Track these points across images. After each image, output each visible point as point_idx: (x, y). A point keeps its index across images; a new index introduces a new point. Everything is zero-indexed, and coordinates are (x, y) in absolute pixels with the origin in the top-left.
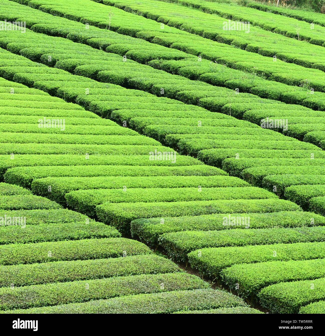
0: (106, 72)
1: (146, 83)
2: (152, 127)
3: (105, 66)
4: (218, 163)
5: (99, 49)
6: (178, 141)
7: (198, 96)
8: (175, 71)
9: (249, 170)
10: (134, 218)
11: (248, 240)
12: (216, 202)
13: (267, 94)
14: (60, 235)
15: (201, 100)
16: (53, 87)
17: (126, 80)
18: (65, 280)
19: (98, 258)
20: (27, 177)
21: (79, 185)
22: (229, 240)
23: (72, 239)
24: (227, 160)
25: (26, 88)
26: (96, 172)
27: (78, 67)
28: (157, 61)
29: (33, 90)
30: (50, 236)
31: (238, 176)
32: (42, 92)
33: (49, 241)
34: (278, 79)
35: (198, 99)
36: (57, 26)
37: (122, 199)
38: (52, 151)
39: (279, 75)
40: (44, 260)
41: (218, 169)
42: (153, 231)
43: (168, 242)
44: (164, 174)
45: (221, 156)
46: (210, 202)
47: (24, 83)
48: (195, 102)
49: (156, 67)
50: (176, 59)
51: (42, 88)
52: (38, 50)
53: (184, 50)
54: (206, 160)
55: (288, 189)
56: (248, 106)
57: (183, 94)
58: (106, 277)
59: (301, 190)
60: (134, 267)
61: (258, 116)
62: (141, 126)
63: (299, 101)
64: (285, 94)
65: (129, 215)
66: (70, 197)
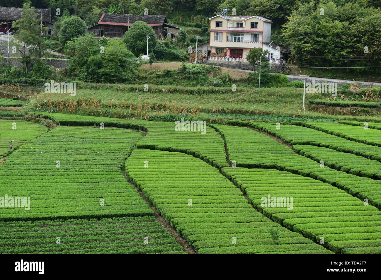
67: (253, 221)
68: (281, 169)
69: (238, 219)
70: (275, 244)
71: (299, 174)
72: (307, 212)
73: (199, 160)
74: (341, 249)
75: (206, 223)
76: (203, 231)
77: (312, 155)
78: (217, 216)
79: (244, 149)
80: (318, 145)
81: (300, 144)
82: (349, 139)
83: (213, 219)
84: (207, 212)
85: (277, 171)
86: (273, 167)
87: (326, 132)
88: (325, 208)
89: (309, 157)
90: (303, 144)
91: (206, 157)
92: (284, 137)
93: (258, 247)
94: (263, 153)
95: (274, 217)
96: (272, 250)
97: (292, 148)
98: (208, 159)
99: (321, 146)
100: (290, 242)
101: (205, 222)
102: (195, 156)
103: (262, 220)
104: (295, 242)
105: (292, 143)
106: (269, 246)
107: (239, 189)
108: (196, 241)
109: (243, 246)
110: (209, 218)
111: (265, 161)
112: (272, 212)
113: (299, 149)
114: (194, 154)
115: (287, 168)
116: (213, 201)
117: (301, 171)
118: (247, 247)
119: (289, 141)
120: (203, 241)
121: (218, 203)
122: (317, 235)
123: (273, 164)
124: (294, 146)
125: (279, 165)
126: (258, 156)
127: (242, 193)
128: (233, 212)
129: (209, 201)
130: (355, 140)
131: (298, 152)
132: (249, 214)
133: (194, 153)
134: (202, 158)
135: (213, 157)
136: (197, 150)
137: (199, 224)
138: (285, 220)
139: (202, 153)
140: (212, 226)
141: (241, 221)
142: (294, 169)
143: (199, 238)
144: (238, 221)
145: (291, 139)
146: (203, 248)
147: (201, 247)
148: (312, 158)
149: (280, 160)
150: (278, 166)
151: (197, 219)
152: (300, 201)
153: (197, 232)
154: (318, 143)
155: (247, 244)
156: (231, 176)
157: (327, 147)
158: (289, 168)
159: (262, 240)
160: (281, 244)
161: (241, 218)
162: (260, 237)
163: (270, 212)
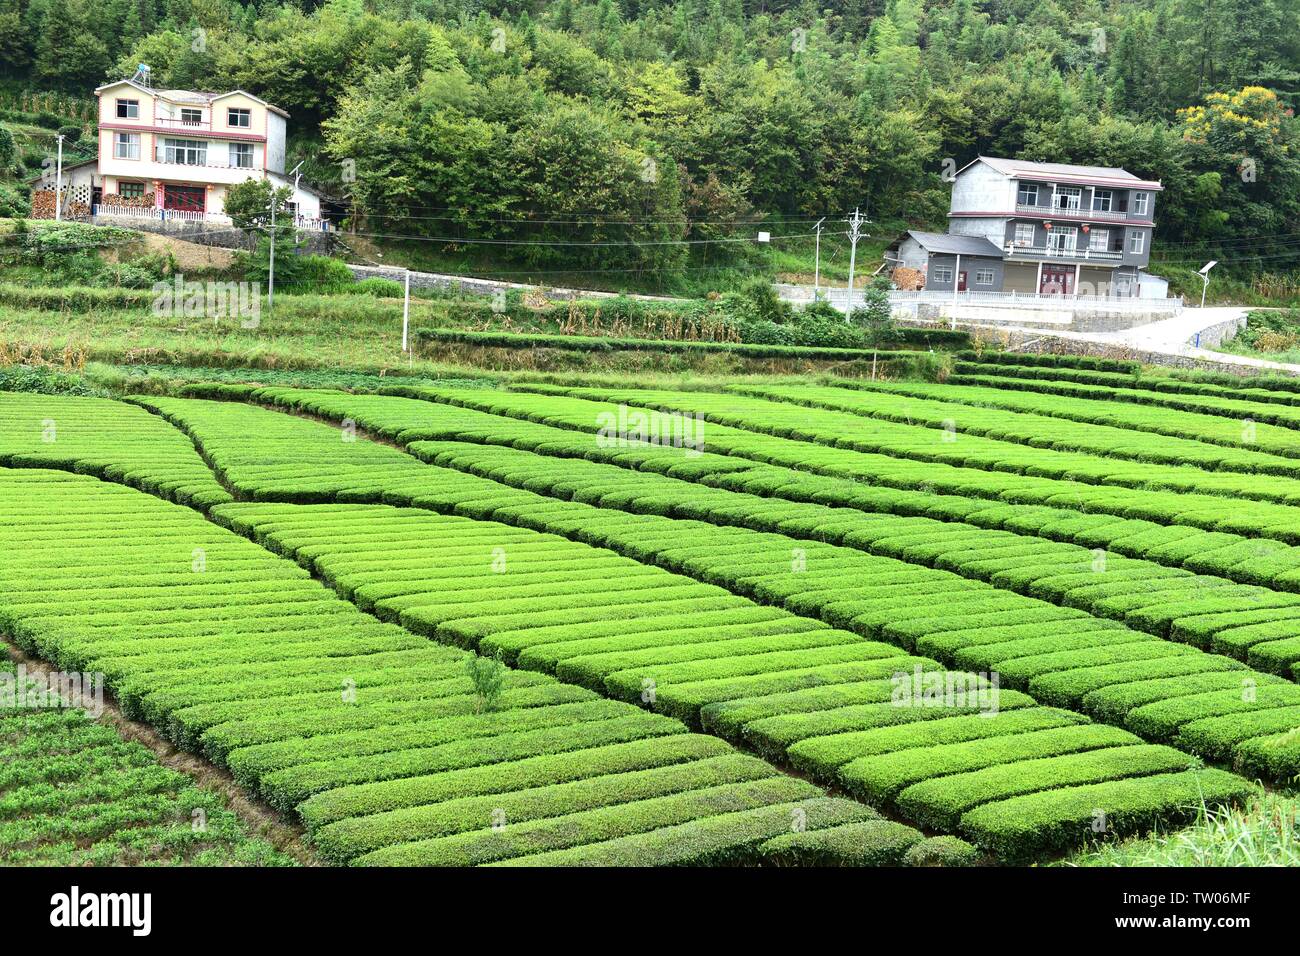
0: (643, 500)
1: (700, 509)
2: (715, 570)
3: (642, 492)
4: (815, 612)
5: (629, 468)
6: (754, 586)
7: (776, 519)
8: (739, 488)
9: (860, 619)
10: (704, 704)
11: (872, 720)
12: (819, 670)
13: (874, 506)
14: (603, 738)
15: (780, 524)
16: (572, 528)
17: (672, 507)
18: (617, 803)
19: (660, 766)
20: (548, 658)
21: (622, 664)
22: (843, 722)
23: (620, 741)
24: (827, 607)
25: (536, 535)
26: (644, 642)
27: (605, 497)
28: (711, 477)
29: (545, 535)
30: (589, 740)
31: (846, 627)
32: (558, 537)
33: (589, 747)
34: (886, 484)
35: (775, 523)
36: (569, 443)
37: (684, 677)
38: (580, 619)
39: (888, 477)
40: (584, 776)
41: (817, 621)
42: (734, 720)
43: (756, 733)
44: (740, 636)
45: (818, 602)
46: (810, 671)
47: (532, 528)
48: (772, 528)
49: (712, 484)
50: (738, 470)
51: (558, 532)
52: (548, 480)
53: (749, 456)
54: (797, 610)
55: (921, 640)
56: (848, 526)
57: (754, 519)
58: (674, 792)
59: (941, 640)
60: (712, 775)
61: (864, 540)
62: (700, 570)
63: (921, 511)
64: (899, 503)
65: (696, 699)
66: (612, 682)
67: (381, 647)
68: (402, 502)
69: (327, 645)
70: (488, 711)
71: (460, 514)
72: (539, 610)
73: (123, 488)
74: (697, 708)
75: (225, 668)
76: (224, 690)
77: (478, 466)
78: (255, 644)
79: (265, 453)
80: (482, 441)
81: (428, 438)
82: (556, 425)
83: (242, 652)
84: (211, 633)
85: (391, 509)
86: (376, 498)
87: (487, 410)
88: (588, 597)
89: (467, 470)
90: (437, 437)
91: (147, 479)
92: (376, 423)
93: (438, 725)
94: (327, 463)
95: (445, 631)
96: (487, 731)
97: (408, 451)
98: (157, 485)
99: (489, 444)
100: (529, 700)
101: (217, 661)
102: (104, 478)
103: (411, 643)
104: (546, 699)
105: (404, 437)
106: (470, 718)
107: (291, 562)
108: (210, 725)
109: (386, 727)
110: (230, 651)
111: (345, 484)
112: (435, 617)
113: (433, 452)
114: (100, 473)
115: (419, 499)
116: (221, 599)
117: (464, 505)
118: (401, 729)
119: (393, 432)
120: (234, 723)
121: (237, 604)
122: (606, 674)
123: (375, 489)
124: (413, 445)
125: (393, 492)
126: (317, 470)
127: (306, 573)
128: (303, 628)
129: (207, 599)
130: (574, 428)
131: (430, 460)
132: (358, 630)
133: (102, 469)
134: (134, 483)
135: (172, 477)
136: (109, 461)
137: (200, 670)
138: (487, 638)
139: (128, 467)
140: (250, 673)
141: (342, 652)
142: (444, 501)
143: (216, 717)
144: (332, 651)
145: (400, 426)
146: (244, 746)
147: (238, 742)
148: (478, 473)
149: (390, 480)
150: (390, 495)
151: (185, 656)
152: (501, 584)
153: (206, 697)
154: (478, 434)
155: (396, 718)
156: (252, 528)
157: (509, 444)
158: (427, 498)
159: (438, 702)
160: (505, 709)
161: (338, 642)
162: (427, 693)
163: (427, 620)
